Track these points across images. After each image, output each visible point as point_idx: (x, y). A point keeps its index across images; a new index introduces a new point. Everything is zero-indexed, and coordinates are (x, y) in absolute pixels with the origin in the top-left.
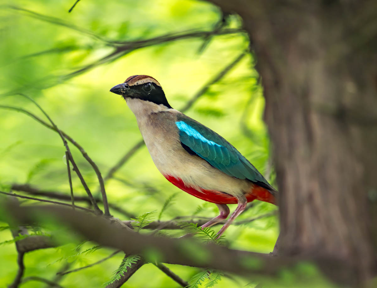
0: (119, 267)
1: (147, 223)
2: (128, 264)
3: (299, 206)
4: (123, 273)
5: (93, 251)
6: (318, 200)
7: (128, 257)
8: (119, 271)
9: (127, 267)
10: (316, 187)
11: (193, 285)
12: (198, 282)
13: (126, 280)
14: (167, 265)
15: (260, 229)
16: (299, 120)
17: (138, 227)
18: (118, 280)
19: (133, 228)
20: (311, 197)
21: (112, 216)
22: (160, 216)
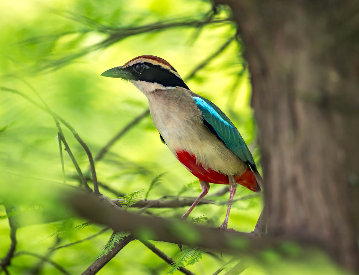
0: (107, 242)
1: (134, 201)
2: (116, 240)
3: (283, 189)
4: (111, 248)
5: (83, 227)
6: (301, 183)
7: (116, 234)
8: (108, 247)
9: (115, 243)
10: (299, 171)
11: (179, 262)
12: (183, 259)
13: (114, 255)
14: (152, 242)
15: (242, 208)
16: (284, 106)
17: (126, 205)
18: (106, 254)
19: (121, 207)
20: (294, 181)
21: (102, 195)
22: (147, 195)
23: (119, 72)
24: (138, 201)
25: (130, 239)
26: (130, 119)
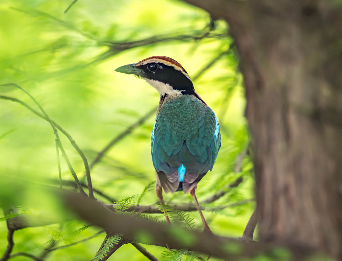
2: (110, 244)
3: (275, 197)
4: (106, 253)
6: (293, 192)
7: (109, 238)
9: (110, 248)
10: (291, 180)
15: (230, 215)
16: (277, 118)
17: (120, 210)
18: (102, 259)
19: (115, 211)
20: (286, 189)
21: (96, 199)
22: (139, 201)
23: (133, 69)
24: (131, 206)
25: (123, 243)
26: (122, 129)
